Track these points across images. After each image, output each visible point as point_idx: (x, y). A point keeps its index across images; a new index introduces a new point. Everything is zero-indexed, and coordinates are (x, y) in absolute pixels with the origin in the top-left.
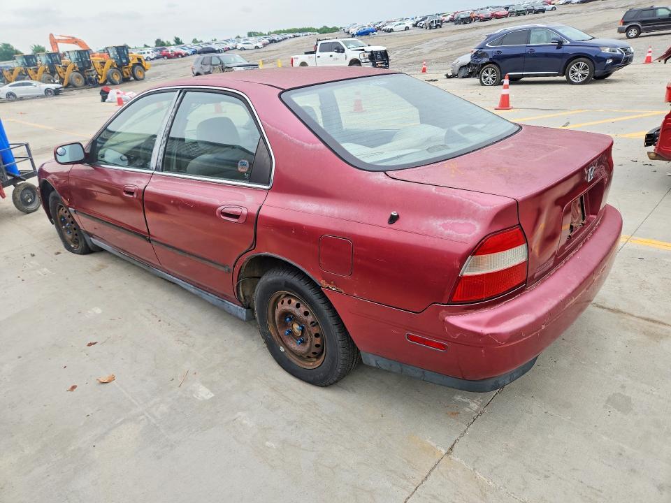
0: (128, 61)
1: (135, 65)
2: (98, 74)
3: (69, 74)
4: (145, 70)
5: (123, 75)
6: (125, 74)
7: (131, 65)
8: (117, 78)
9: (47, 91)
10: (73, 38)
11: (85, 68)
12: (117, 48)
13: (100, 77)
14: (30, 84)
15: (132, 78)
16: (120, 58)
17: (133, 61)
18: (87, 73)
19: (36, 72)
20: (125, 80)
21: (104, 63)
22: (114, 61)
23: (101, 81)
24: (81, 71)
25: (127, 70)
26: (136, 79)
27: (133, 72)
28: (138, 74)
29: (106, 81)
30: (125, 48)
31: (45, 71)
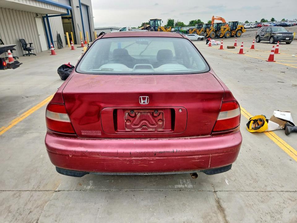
0: (236, 28)
1: (238, 30)
2: (221, 33)
3: (211, 33)
4: (242, 32)
5: (231, 34)
6: (232, 34)
7: (237, 30)
8: (228, 35)
9: (199, 38)
10: (221, 18)
11: (218, 30)
12: (233, 22)
13: (221, 34)
14: (194, 35)
15: (235, 36)
16: (233, 27)
17: (238, 28)
18: (218, 33)
19: (200, 31)
20: (232, 36)
21: (225, 29)
22: (230, 28)
23: (221, 36)
24: (216, 31)
25: (234, 32)
26: (237, 36)
27: (236, 33)
28: (238, 34)
29: (223, 36)
30: (237, 22)
31: (203, 31)
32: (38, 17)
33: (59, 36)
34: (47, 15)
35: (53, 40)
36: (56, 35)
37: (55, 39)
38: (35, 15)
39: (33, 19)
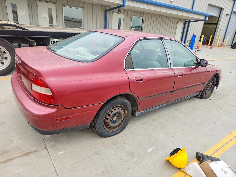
32: (181, 21)
33: (194, 37)
34: (190, 20)
35: (187, 39)
36: (192, 36)
37: (189, 38)
38: (178, 20)
39: (176, 23)
